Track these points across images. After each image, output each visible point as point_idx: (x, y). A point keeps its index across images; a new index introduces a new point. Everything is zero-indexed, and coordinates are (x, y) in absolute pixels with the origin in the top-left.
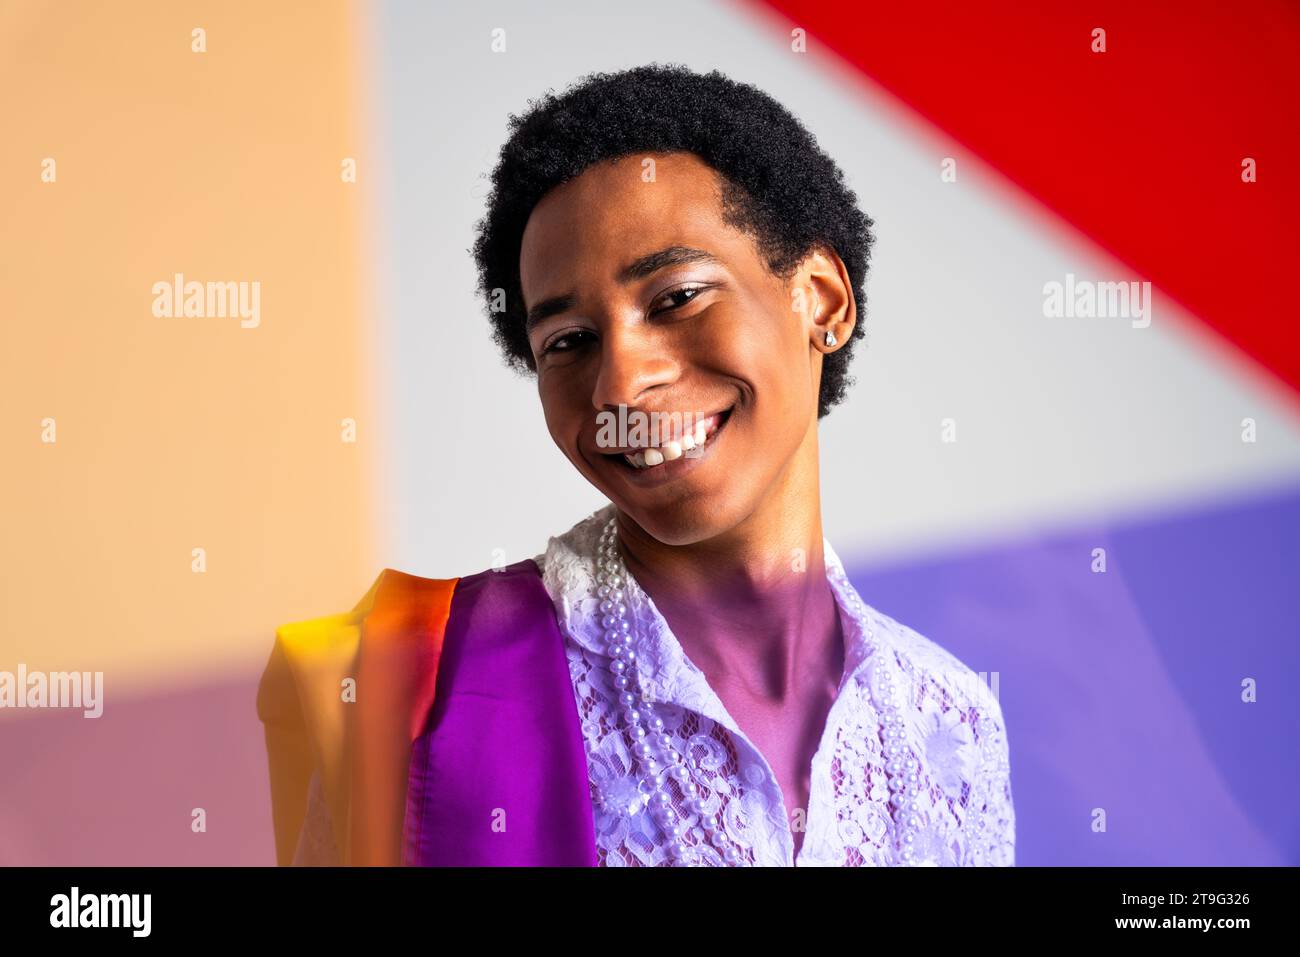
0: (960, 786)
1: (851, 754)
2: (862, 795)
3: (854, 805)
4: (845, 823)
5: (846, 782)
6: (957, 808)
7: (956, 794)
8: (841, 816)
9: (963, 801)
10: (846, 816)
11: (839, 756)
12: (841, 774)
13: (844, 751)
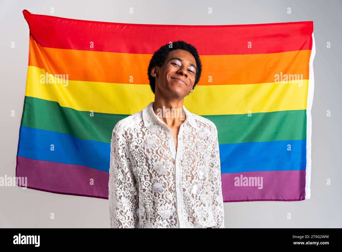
0: (207, 137)
1: (186, 135)
2: (188, 140)
3: (186, 141)
4: (185, 144)
5: (185, 138)
6: (206, 140)
7: (206, 138)
8: (184, 143)
9: (207, 139)
10: (185, 143)
11: (184, 135)
12: (184, 137)
13: (185, 134)
